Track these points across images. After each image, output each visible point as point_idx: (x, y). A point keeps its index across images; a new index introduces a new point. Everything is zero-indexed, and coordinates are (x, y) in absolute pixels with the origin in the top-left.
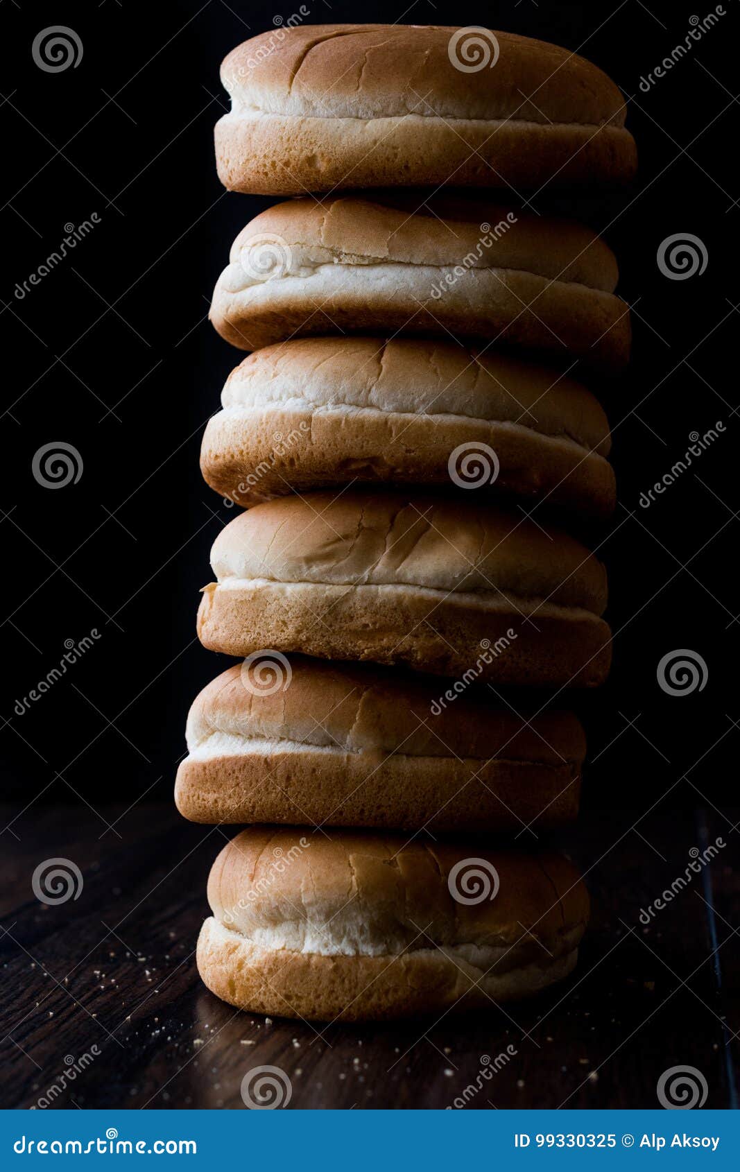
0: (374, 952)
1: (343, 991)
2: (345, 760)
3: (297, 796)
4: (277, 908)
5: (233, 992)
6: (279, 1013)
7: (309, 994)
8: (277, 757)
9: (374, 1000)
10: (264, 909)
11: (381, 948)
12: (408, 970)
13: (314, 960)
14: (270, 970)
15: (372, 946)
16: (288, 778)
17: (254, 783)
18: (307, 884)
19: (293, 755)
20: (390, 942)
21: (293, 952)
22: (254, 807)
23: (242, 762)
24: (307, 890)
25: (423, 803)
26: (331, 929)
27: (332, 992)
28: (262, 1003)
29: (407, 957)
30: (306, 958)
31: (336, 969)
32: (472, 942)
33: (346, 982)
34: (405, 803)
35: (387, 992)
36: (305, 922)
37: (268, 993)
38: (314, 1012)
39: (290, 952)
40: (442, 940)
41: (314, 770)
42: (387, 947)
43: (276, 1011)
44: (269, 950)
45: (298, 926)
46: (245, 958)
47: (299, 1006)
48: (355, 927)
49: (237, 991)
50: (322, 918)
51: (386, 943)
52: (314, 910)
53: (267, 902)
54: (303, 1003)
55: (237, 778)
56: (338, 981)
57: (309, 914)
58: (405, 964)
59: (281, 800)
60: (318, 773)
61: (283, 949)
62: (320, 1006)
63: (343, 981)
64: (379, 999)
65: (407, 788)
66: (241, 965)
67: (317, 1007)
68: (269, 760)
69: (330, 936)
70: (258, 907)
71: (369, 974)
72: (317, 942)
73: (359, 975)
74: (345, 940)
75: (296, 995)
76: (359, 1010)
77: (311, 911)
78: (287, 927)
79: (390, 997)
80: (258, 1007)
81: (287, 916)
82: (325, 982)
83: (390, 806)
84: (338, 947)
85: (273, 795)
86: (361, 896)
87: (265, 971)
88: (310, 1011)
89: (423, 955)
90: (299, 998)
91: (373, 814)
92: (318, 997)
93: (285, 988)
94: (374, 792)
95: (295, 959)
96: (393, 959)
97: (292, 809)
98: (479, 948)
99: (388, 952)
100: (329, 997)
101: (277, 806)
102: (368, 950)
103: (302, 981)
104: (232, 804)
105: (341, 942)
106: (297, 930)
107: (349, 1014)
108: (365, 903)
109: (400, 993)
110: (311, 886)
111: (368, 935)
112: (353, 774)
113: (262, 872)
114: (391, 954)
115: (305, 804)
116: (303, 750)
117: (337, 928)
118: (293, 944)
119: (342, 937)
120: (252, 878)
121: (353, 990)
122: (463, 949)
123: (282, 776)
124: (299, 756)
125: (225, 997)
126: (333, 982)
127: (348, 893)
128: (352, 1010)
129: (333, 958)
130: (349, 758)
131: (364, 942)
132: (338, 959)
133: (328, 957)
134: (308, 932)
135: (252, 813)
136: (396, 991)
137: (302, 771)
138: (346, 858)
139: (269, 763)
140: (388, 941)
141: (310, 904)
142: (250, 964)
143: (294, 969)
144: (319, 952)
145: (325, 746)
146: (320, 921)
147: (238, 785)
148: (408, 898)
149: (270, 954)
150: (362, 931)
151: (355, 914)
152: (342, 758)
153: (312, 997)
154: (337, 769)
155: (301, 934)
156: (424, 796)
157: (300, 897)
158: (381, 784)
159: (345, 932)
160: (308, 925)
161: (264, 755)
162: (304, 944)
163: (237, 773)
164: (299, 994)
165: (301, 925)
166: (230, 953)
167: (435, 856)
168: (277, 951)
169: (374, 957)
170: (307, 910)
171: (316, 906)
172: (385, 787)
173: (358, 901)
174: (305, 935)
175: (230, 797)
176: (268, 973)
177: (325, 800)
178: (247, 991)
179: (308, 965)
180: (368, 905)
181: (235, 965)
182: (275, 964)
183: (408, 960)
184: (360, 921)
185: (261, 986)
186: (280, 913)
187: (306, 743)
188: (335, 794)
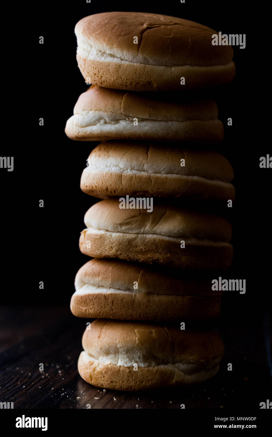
0: (144, 366)
1: (132, 380)
2: (134, 296)
3: (116, 309)
4: (108, 349)
5: (91, 380)
6: (108, 388)
7: (120, 381)
8: (109, 294)
9: (144, 383)
10: (103, 349)
11: (147, 364)
12: (157, 372)
13: (122, 368)
14: (105, 372)
15: (143, 364)
16: (113, 302)
17: (100, 304)
18: (119, 340)
19: (114, 294)
20: (150, 362)
21: (114, 365)
22: (100, 313)
23: (96, 296)
24: (119, 342)
25: (163, 312)
26: (128, 357)
27: (128, 380)
28: (102, 384)
29: (156, 368)
30: (119, 367)
31: (130, 372)
32: (180, 362)
33: (134, 377)
34: (156, 312)
35: (149, 381)
36: (118, 355)
37: (104, 381)
38: (121, 388)
39: (113, 365)
40: (169, 361)
41: (122, 300)
42: (149, 364)
43: (107, 387)
44: (105, 364)
45: (116, 356)
46: (96, 367)
47: (116, 386)
48: (137, 356)
49: (93, 380)
50: (125, 353)
51: (148, 362)
52: (122, 350)
53: (105, 346)
54: (117, 384)
55: (94, 302)
56: (130, 376)
57: (120, 351)
58: (156, 370)
59: (110, 310)
60: (124, 301)
61: (110, 364)
62: (124, 386)
63: (132, 376)
64: (146, 383)
65: (157, 307)
66: (94, 370)
67: (122, 386)
68: (105, 295)
69: (128, 359)
70: (101, 348)
71: (142, 374)
72: (123, 362)
73: (138, 374)
74: (133, 361)
75: (115, 381)
76: (138, 387)
77: (120, 350)
78: (111, 356)
79: (150, 382)
80: (100, 385)
81: (112, 352)
82: (126, 377)
83: (150, 313)
84: (131, 364)
85: (107, 308)
86: (139, 345)
87: (103, 372)
88: (120, 387)
89: (162, 367)
90: (116, 382)
91: (144, 316)
92: (123, 382)
93: (111, 379)
94: (144, 308)
95: (115, 368)
96: (151, 368)
97: (114, 314)
98: (183, 364)
99: (149, 366)
100: (127, 382)
101: (108, 313)
102: (142, 365)
103: (117, 376)
104: (92, 311)
105: (132, 362)
106: (116, 357)
107: (134, 388)
108: (141, 347)
109: (153, 381)
110: (121, 341)
111: (142, 359)
112: (137, 301)
113: (103, 335)
114: (150, 366)
115: (119, 312)
116: (118, 292)
117: (130, 357)
118: (114, 363)
119: (132, 360)
120: (99, 337)
121: (136, 380)
122: (177, 365)
123: (110, 302)
124: (117, 294)
125: (88, 382)
126: (129, 377)
127: (135, 344)
128: (136, 387)
129: (129, 368)
130: (135, 295)
131: (140, 362)
132: (131, 368)
133: (127, 367)
134: (119, 358)
135: (99, 315)
136: (152, 380)
137: (118, 300)
138: (134, 330)
139: (105, 297)
140: (149, 362)
141: (120, 348)
142: (98, 369)
143: (114, 372)
144: (124, 365)
145: (126, 291)
146: (124, 354)
147: (94, 304)
148: (157, 346)
149: (105, 366)
150: (139, 358)
151: (137, 351)
152: (133, 295)
153: (121, 382)
154: (131, 299)
155: (117, 358)
156: (163, 310)
157: (117, 345)
158: (147, 305)
159: (133, 358)
160: (120, 355)
161: (104, 294)
162: (118, 362)
163: (94, 300)
164: (116, 381)
165: (117, 355)
166: (90, 365)
167: (167, 330)
168: (108, 365)
169: (144, 367)
170: (119, 350)
171: (123, 349)
172: (149, 306)
173: (138, 347)
174: (118, 359)
175: (91, 309)
176: (105, 373)
177: (126, 311)
178: (97, 379)
179: (119, 370)
180: (142, 348)
181: (92, 370)
182: (107, 370)
183: (157, 369)
184: (139, 354)
185: (102, 378)
186: (109, 351)
187: (119, 289)
188: (130, 309)
